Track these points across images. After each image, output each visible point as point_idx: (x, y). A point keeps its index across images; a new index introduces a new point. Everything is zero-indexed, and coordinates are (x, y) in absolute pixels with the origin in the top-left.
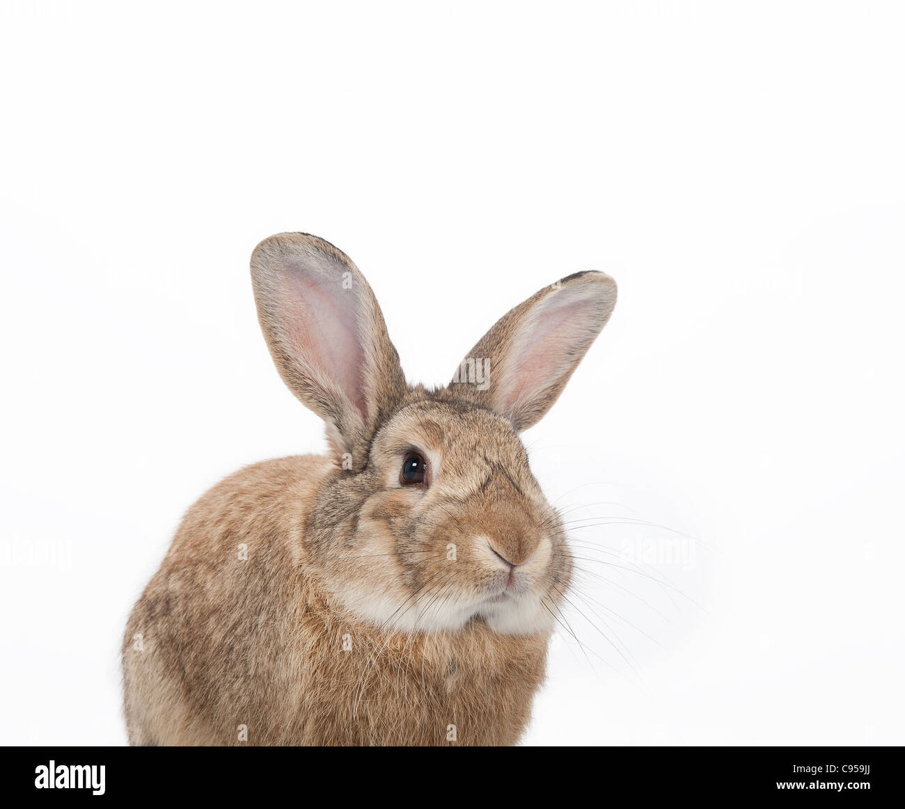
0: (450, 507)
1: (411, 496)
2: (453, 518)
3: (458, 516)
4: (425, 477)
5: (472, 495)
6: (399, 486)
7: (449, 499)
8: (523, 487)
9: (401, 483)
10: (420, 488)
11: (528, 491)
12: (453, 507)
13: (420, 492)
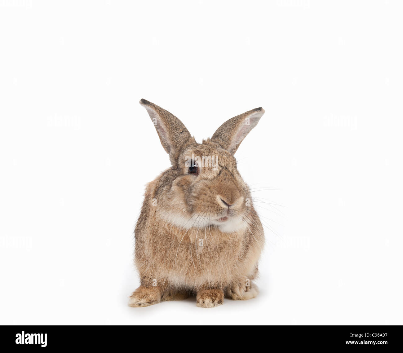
0: (205, 181)
1: (192, 178)
2: (207, 186)
3: (209, 185)
4: (197, 170)
5: (215, 178)
6: (188, 174)
7: (206, 179)
8: (235, 175)
9: (188, 173)
10: (195, 175)
11: (236, 176)
12: (207, 182)
13: (195, 176)
